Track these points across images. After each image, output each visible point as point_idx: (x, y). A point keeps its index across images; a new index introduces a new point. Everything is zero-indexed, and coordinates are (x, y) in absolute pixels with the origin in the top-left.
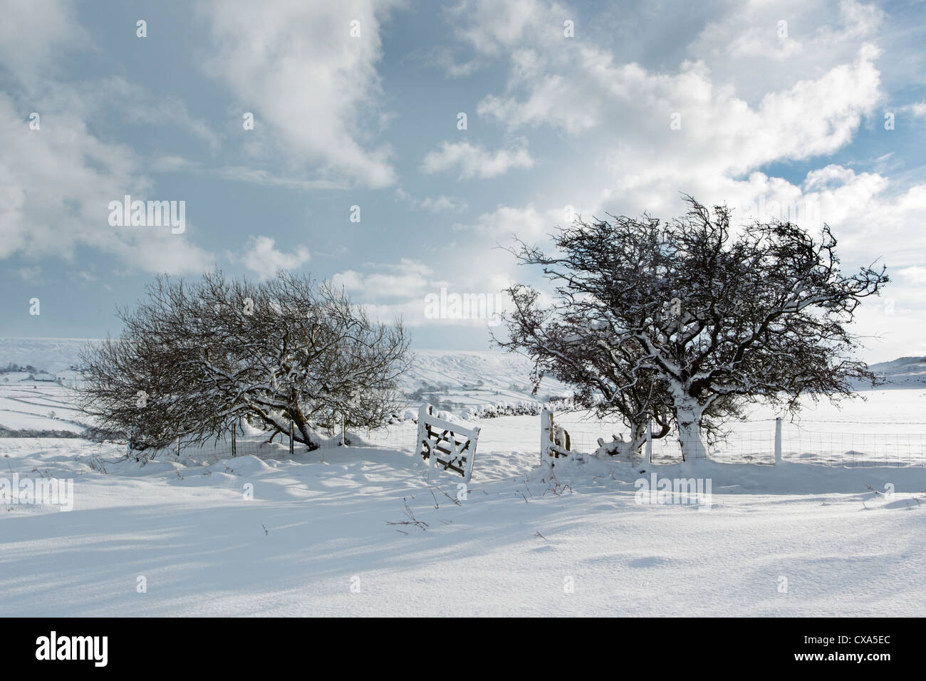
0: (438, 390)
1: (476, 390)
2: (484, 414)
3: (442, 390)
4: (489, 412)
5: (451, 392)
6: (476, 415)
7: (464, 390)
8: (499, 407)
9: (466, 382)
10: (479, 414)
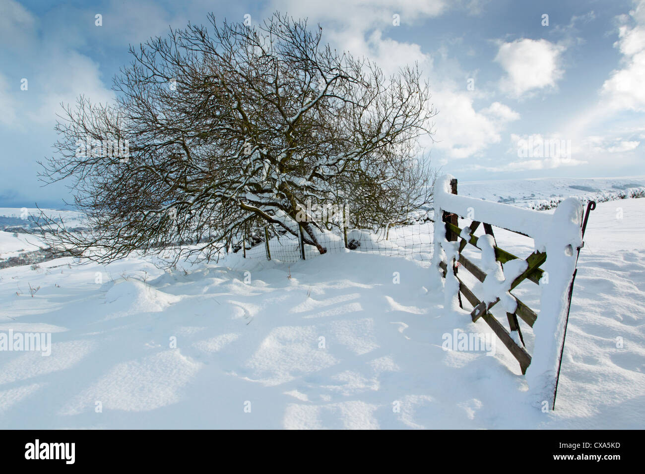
0: (509, 201)
1: (531, 199)
2: (540, 207)
3: (511, 200)
4: (544, 206)
5: (516, 201)
6: (533, 208)
7: (523, 199)
8: (552, 202)
9: (525, 195)
10: (536, 207)
